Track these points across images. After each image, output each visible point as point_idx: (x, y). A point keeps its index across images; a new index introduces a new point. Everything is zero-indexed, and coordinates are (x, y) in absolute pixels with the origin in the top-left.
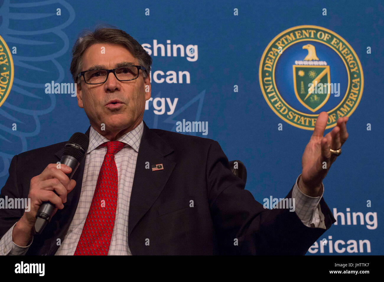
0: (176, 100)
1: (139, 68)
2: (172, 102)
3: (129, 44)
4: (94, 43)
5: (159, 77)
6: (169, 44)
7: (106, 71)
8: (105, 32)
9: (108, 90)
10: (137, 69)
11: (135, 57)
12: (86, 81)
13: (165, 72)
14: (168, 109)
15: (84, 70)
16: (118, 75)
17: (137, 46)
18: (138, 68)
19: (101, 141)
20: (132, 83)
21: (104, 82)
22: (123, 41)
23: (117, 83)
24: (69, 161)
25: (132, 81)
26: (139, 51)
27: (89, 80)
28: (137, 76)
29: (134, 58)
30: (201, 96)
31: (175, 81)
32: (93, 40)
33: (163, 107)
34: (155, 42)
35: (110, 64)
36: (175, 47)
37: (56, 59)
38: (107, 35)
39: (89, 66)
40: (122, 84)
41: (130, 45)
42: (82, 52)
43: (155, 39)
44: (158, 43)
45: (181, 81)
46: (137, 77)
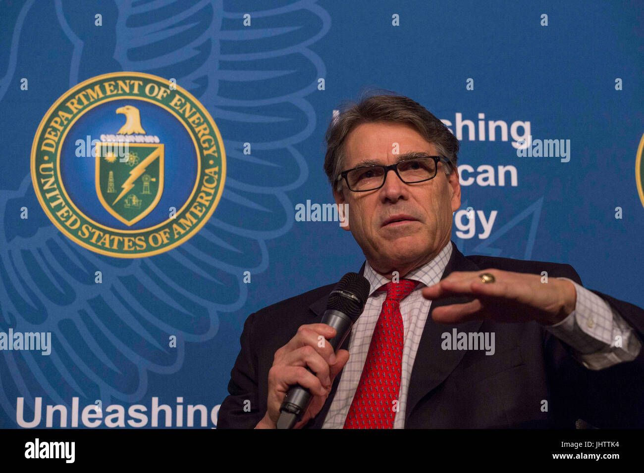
0: (494, 214)
1: (436, 159)
2: (487, 218)
3: (418, 121)
4: (360, 123)
5: (466, 175)
6: (482, 120)
7: (382, 168)
8: (377, 105)
9: (387, 200)
10: (433, 162)
11: (430, 142)
12: (351, 187)
13: (475, 168)
14: (479, 229)
15: (346, 168)
16: (402, 174)
17: (432, 123)
18: (434, 160)
19: (378, 284)
20: (427, 186)
21: (380, 188)
22: (407, 118)
23: (401, 188)
24: (335, 320)
25: (427, 182)
26: (435, 132)
27: (355, 185)
28: (434, 172)
29: (428, 144)
30: (536, 208)
31: (491, 182)
32: (359, 117)
33: (472, 226)
34: (459, 116)
35: (388, 157)
36: (492, 125)
37: (294, 146)
38: (381, 109)
39: (355, 162)
40: (411, 189)
41: (420, 123)
42: (341, 138)
43: (458, 112)
44: (463, 119)
45: (502, 183)
46: (435, 175)
